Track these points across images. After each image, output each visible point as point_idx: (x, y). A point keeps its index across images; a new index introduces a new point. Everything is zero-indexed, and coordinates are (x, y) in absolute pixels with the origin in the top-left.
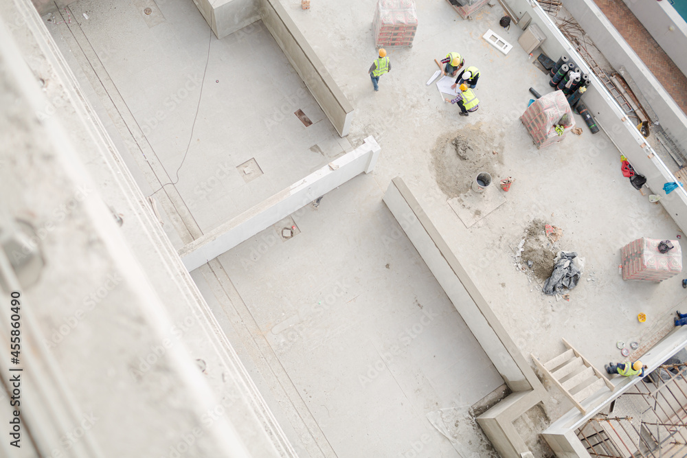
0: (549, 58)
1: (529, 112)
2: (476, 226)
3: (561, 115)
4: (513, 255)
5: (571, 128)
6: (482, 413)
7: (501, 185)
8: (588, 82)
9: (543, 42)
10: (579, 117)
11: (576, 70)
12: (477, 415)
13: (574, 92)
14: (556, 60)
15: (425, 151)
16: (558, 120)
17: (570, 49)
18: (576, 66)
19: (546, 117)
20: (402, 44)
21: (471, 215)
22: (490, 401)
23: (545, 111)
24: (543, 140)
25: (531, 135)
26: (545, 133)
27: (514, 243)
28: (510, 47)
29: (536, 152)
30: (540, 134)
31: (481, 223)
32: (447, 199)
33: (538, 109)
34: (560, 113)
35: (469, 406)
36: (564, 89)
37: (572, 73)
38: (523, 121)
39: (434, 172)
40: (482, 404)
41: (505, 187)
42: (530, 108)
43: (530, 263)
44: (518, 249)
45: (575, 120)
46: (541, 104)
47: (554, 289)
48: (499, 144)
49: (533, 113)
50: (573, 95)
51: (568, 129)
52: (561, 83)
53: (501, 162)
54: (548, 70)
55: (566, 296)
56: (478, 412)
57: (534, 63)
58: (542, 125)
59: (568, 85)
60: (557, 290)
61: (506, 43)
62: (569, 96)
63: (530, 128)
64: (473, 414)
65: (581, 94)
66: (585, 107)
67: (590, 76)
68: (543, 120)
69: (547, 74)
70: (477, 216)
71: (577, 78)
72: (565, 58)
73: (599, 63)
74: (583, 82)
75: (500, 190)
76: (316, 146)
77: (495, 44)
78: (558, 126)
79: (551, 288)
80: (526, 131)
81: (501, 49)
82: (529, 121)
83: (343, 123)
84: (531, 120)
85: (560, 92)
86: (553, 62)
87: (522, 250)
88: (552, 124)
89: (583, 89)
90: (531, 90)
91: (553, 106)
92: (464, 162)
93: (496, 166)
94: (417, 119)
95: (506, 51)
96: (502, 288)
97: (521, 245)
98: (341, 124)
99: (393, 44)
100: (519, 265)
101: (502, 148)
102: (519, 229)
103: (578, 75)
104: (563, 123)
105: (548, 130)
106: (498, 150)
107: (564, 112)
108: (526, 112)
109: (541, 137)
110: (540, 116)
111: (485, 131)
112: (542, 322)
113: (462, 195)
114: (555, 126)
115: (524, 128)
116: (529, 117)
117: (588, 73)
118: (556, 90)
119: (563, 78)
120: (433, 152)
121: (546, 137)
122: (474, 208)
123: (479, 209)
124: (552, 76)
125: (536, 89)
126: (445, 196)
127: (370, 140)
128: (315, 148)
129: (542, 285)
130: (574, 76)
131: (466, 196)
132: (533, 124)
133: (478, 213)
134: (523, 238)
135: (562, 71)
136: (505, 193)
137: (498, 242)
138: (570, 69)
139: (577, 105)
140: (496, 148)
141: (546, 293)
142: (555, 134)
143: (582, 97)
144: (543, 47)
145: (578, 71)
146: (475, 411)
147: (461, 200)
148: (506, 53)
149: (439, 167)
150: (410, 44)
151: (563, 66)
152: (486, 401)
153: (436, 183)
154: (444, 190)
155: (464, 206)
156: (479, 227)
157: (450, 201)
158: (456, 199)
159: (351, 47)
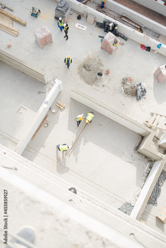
0: (100, 23)
1: (103, 44)
2: (105, 90)
3: (114, 40)
4: (122, 93)
5: (119, 43)
6: (138, 148)
7: (106, 73)
8: (117, 25)
9: (95, 18)
10: (119, 37)
11: (111, 22)
12: (137, 150)
14: (102, 22)
15: (76, 75)
16: (114, 42)
17: (105, 16)
18: (110, 21)
19: (109, 43)
20: (49, 42)
21: (102, 87)
22: (139, 143)
23: (108, 41)
24: (112, 51)
25: (107, 51)
26: (111, 49)
27: (120, 89)
28: (86, 27)
29: (111, 56)
30: (110, 50)
31: (106, 88)
32: (91, 86)
33: (105, 42)
34: (113, 40)
35: (133, 148)
36: (110, 31)
37: (110, 24)
38: (102, 48)
39: (83, 80)
40: (137, 146)
41: (108, 73)
43: (128, 93)
44: (122, 91)
45: (119, 39)
46: (106, 40)
47: (140, 98)
48: (98, 60)
49: (104, 44)
50: (114, 31)
51: (118, 43)
52: (108, 29)
53: (102, 65)
54: (101, 27)
55: (145, 98)
56: (137, 149)
57: (96, 27)
58: (109, 46)
59: (111, 29)
60: (141, 97)
61: (84, 27)
62: (112, 32)
63: (106, 49)
64: (136, 150)
65: (117, 30)
66: (119, 33)
67: (116, 22)
68: (109, 45)
69: (102, 28)
70: (104, 87)
71: (113, 25)
72: (105, 20)
73: (115, 16)
74: (115, 25)
75: (107, 75)
76: (39, 91)
77: (80, 28)
78: (114, 44)
79: (139, 98)
80: (105, 51)
81: (83, 29)
82: (104, 47)
83: (44, 79)
84: (105, 46)
86: (102, 23)
87: (123, 90)
88: (112, 44)
89: (116, 28)
90: (99, 36)
91: (110, 38)
92: (90, 71)
93: (101, 67)
95: (85, 29)
96: (124, 106)
97: (122, 89)
98: (44, 80)
99: (46, 44)
100: (125, 95)
101: (100, 60)
102: (119, 84)
103: (112, 24)
104: (116, 42)
105: (112, 47)
106: (99, 62)
107: (114, 39)
108: (102, 45)
109: (111, 50)
110: (107, 44)
111: (92, 57)
112: (142, 110)
113: (95, 82)
114: (113, 45)
115: (104, 50)
116: (104, 46)
117: (115, 22)
118: (108, 32)
119: (108, 27)
120: (78, 73)
121: (112, 50)
122: (102, 85)
123: (103, 84)
124: (104, 28)
125: (101, 35)
127: (57, 80)
128: (39, 92)
129: (136, 98)
130: (111, 25)
131: (97, 82)
132: (106, 47)
133: (103, 86)
134: (122, 86)
135: (107, 25)
136: (109, 75)
137: (115, 92)
139: (117, 34)
140: (98, 61)
141: (138, 100)
142: (115, 47)
143: (117, 31)
144: (96, 20)
145: (112, 22)
146: (135, 149)
147: (96, 85)
149: (83, 77)
150: (52, 41)
152: (137, 144)
153: (85, 83)
154: (89, 84)
155: (98, 86)
156: (106, 90)
157: (93, 87)
158: (94, 85)
159: (33, 52)
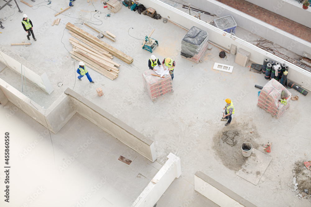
0: (258, 64)
1: (261, 99)
2: (261, 182)
3: (280, 93)
4: (293, 190)
5: (290, 97)
7: (264, 150)
8: (287, 67)
9: (249, 57)
10: (292, 90)
11: (276, 63)
13: (282, 77)
14: (262, 63)
15: (208, 150)
16: (280, 96)
17: (267, 53)
18: (276, 62)
19: (272, 97)
20: (167, 92)
21: (255, 176)
23: (270, 94)
24: (277, 112)
25: (268, 112)
26: (276, 107)
27: (290, 182)
28: (232, 67)
29: (276, 121)
30: (273, 109)
31: (263, 179)
32: (235, 173)
33: (265, 95)
34: (279, 92)
36: (275, 77)
37: (274, 66)
38: (260, 106)
39: (220, 160)
41: (268, 149)
42: (260, 97)
43: (306, 191)
44: (294, 185)
45: (290, 92)
46: (265, 92)
48: (252, 126)
49: (263, 99)
50: (282, 79)
51: (289, 99)
52: (272, 75)
53: (258, 136)
54: (260, 71)
57: (250, 70)
58: (272, 103)
59: (276, 75)
61: (229, 66)
62: (280, 81)
63: (266, 108)
65: (286, 76)
66: (292, 82)
67: (286, 63)
68: (271, 100)
69: (261, 73)
70: (259, 175)
71: (279, 68)
72: (267, 60)
73: (290, 56)
74: (284, 69)
75: (265, 154)
76: (139, 174)
77: (222, 69)
78: (282, 100)
80: (264, 111)
81: (227, 71)
82: (263, 105)
83: (150, 153)
84: (264, 103)
85: (273, 80)
86: (261, 65)
87: (297, 184)
88: (277, 100)
89: (286, 73)
90: (256, 86)
91: (273, 89)
93: (256, 140)
94: (195, 132)
95: (231, 71)
97: (295, 181)
99: (162, 95)
100: (300, 195)
101: (254, 127)
102: (288, 172)
103: (279, 66)
104: (284, 96)
105: (277, 105)
106: (253, 130)
107: (281, 90)
108: (259, 100)
109: (275, 111)
110: (268, 99)
111: (240, 122)
113: (243, 166)
114: (280, 101)
115: (263, 110)
116: (262, 102)
117: (284, 63)
118: (270, 79)
119: (271, 71)
120: (214, 148)
121: (278, 109)
122: (254, 171)
123: (258, 171)
124: (264, 73)
125: (258, 84)
126: (233, 172)
127: (171, 156)
128: (139, 176)
130: (276, 67)
131: (246, 166)
132: (266, 105)
133: (258, 173)
134: (294, 177)
135: (269, 68)
136: (270, 154)
137: (280, 186)
138: (273, 65)
139: (287, 83)
140: (251, 129)
142: (282, 106)
143: (288, 77)
144: (251, 59)
145: (278, 64)
147: (244, 170)
148: (231, 72)
149: (221, 156)
150: (172, 90)
151: (268, 65)
153: (224, 166)
154: (231, 168)
155: (248, 172)
156: (263, 182)
157: (237, 173)
158: (241, 170)
159: (137, 106)
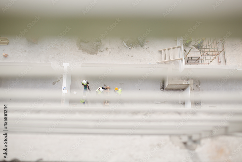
2: (110, 52)
4: (125, 48)
6: (164, 87)
12: (164, 89)
15: (78, 51)
22: (162, 82)
27: (122, 45)
32: (97, 55)
35: (160, 89)
39: (86, 53)
40: (162, 85)
43: (131, 45)
44: (125, 45)
47: (143, 43)
55: (147, 41)
56: (163, 88)
60: (144, 42)
64: (163, 90)
70: (107, 50)
76: (53, 82)
79: (142, 43)
87: (126, 44)
92: (89, 42)
94: (67, 47)
96: (133, 57)
97: (124, 43)
100: (129, 48)
102: (119, 41)
112: (150, 53)
113: (98, 50)
120: (79, 49)
122: (105, 49)
126: (95, 55)
127: (64, 64)
128: (54, 83)
129: (139, 46)
131: (99, 49)
134: (123, 41)
136: (106, 37)
137: (119, 49)
141: (142, 46)
146: (162, 89)
147: (100, 51)
149: (86, 51)
152: (161, 83)
153: (90, 55)
154: (93, 54)
155: (102, 51)
156: (111, 51)
157: (98, 54)
158: (98, 52)
159: (30, 51)
